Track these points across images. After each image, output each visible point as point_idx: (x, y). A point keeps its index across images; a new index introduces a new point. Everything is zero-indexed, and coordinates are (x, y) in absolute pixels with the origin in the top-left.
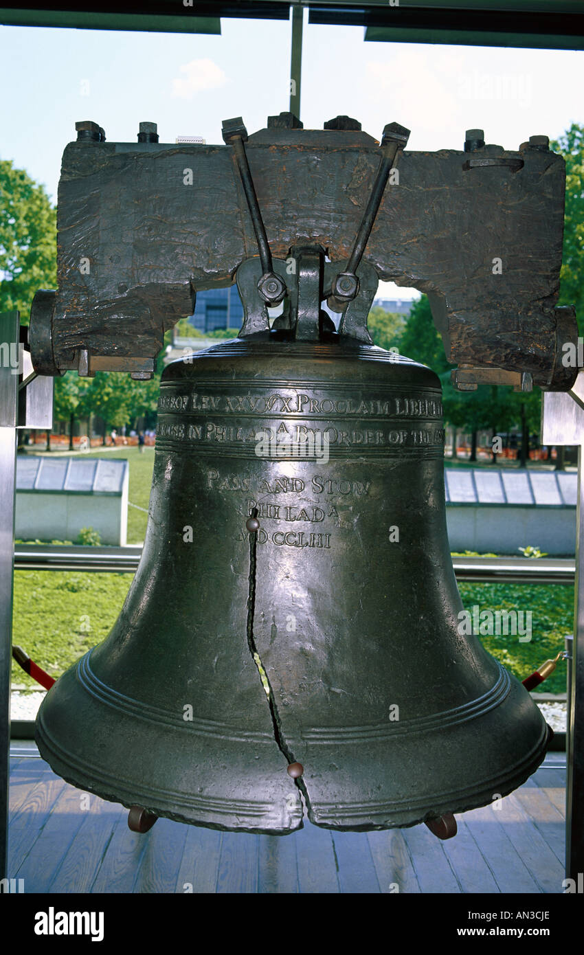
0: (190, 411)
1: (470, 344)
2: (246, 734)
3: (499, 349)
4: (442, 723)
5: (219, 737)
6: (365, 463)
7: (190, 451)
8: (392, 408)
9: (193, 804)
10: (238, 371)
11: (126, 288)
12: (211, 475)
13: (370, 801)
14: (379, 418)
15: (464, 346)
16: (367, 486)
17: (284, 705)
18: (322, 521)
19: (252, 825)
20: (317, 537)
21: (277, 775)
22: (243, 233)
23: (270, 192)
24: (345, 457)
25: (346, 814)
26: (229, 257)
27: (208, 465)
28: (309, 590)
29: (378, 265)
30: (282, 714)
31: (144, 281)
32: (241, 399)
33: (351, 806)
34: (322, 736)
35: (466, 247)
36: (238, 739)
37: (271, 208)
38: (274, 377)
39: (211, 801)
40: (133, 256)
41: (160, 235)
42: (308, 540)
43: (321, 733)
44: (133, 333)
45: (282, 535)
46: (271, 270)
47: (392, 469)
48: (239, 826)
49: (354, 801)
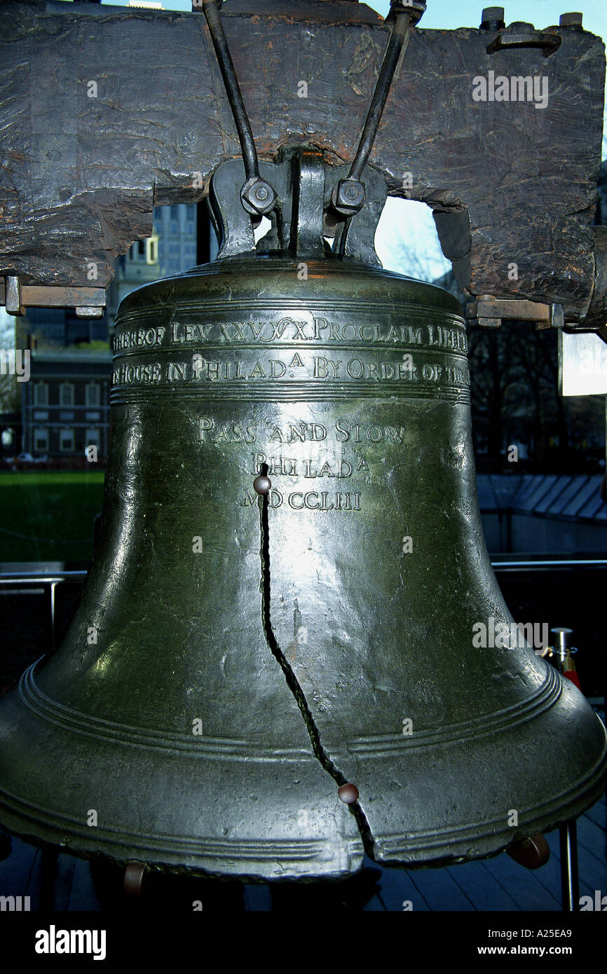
0: (168, 345)
1: (495, 268)
2: (277, 752)
3: (529, 273)
4: (510, 721)
5: (241, 759)
6: (397, 403)
7: (172, 397)
8: (425, 337)
9: (216, 851)
10: (235, 290)
11: (71, 194)
12: (204, 424)
13: (446, 826)
14: (412, 348)
15: (488, 271)
16: (401, 432)
17: (320, 711)
18: (350, 476)
19: (299, 872)
20: (344, 497)
21: (325, 802)
22: (220, 126)
23: (254, 76)
24: (374, 396)
25: (420, 846)
26: (204, 157)
27: (198, 412)
28: (338, 564)
29: (387, 170)
30: (319, 723)
31: (94, 185)
32: (240, 325)
33: (424, 834)
34: (373, 747)
35: (491, 149)
36: (267, 760)
37: (255, 95)
38: (282, 296)
39: (241, 844)
40: (77, 152)
41: (112, 126)
42: (334, 501)
43: (374, 743)
44: (79, 254)
45: (301, 496)
46: (257, 174)
47: (427, 411)
48: (283, 875)
49: (427, 827)
